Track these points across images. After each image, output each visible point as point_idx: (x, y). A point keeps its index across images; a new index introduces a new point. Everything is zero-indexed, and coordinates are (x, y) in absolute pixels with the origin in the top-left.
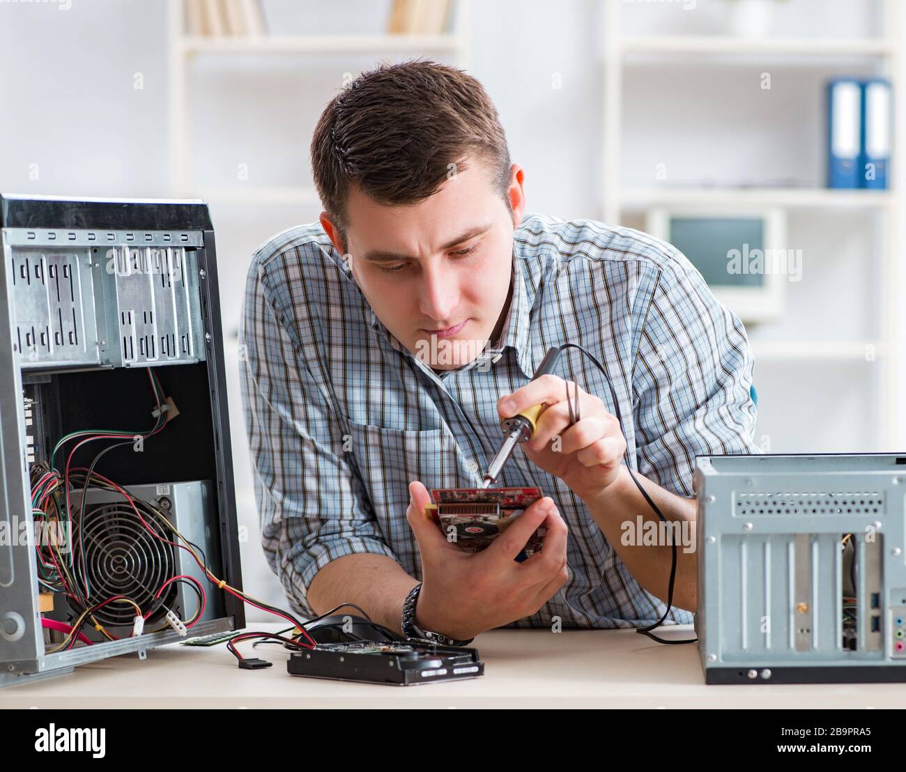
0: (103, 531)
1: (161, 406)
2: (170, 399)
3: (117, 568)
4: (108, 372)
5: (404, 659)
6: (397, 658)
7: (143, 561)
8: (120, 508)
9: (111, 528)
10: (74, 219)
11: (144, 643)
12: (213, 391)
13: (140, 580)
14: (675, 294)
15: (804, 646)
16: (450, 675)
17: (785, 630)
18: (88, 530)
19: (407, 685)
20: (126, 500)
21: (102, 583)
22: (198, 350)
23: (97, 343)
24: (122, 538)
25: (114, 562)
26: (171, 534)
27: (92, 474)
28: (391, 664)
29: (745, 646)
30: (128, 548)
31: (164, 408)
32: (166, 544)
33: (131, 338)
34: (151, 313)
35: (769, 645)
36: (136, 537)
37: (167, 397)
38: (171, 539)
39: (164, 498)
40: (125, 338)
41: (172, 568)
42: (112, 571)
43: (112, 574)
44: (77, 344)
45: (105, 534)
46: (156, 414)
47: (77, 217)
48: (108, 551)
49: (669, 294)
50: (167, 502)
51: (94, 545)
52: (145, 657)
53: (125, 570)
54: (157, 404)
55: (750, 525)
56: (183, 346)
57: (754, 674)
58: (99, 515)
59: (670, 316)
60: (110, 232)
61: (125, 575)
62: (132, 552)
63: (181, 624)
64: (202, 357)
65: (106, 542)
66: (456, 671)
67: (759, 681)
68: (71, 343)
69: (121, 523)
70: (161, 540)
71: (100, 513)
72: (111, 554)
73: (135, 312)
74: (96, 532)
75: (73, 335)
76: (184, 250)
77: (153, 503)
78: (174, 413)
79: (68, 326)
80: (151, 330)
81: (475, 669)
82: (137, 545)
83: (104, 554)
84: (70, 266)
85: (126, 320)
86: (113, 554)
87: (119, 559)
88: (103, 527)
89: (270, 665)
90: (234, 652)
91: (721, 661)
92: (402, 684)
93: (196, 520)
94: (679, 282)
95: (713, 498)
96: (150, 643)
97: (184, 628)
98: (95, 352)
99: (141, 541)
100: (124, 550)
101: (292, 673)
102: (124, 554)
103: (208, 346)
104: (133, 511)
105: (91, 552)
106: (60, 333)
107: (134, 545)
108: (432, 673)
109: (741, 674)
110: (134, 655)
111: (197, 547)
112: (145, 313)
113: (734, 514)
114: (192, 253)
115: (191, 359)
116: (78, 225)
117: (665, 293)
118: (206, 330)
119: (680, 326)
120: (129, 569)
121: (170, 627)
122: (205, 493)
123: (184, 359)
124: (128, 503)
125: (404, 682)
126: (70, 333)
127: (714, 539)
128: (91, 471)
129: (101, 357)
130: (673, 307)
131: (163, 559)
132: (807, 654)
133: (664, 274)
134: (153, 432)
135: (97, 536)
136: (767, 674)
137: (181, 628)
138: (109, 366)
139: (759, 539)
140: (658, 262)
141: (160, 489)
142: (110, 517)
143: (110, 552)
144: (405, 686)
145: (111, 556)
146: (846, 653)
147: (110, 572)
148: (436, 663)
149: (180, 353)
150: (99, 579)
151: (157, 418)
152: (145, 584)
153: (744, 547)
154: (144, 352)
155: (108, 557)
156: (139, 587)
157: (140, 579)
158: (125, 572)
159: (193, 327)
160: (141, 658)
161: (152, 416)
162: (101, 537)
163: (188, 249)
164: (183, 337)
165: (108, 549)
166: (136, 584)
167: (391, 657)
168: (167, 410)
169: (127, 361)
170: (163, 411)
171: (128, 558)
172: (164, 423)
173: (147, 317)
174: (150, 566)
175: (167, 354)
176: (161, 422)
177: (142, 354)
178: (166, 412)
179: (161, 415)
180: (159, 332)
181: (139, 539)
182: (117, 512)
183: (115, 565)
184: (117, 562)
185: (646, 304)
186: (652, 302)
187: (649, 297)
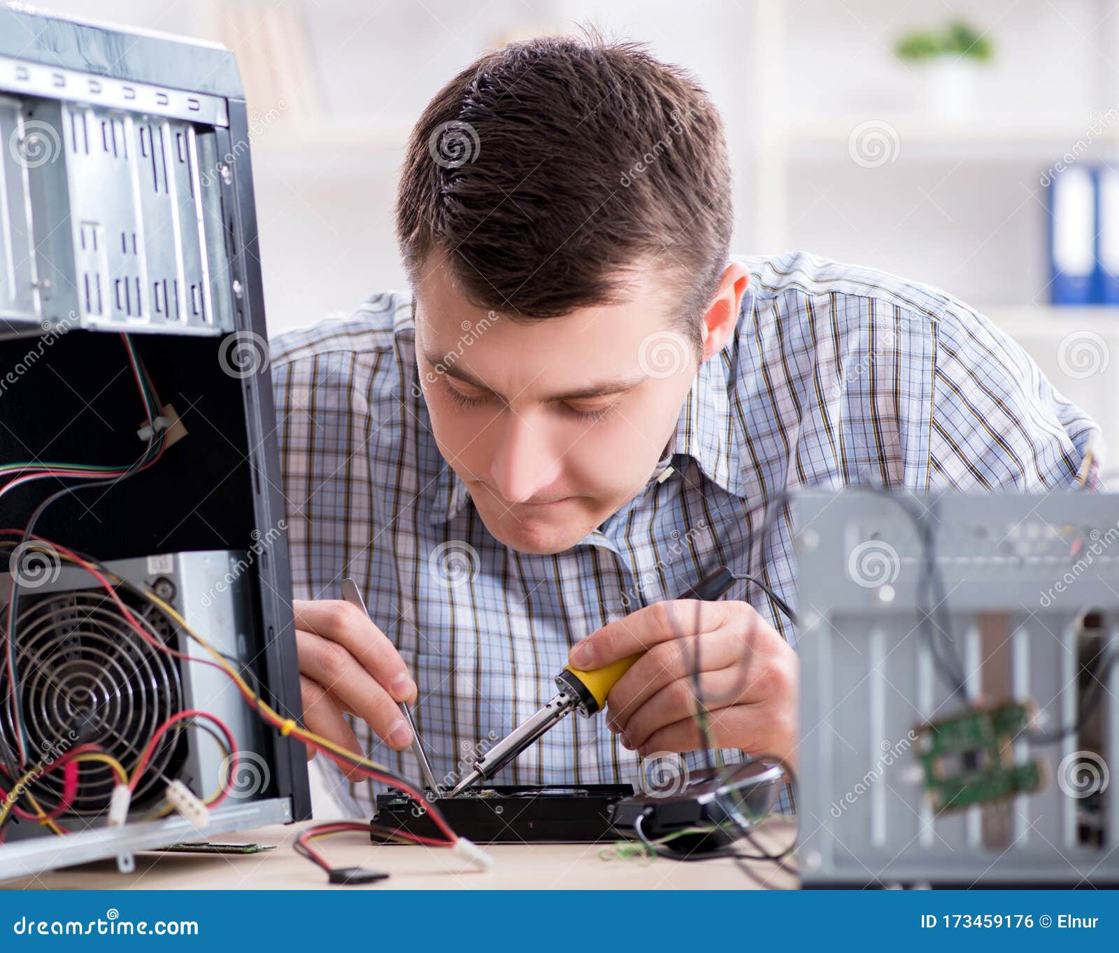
0: (52, 643)
1: (153, 419)
2: (170, 409)
7: (125, 696)
8: (81, 601)
9: (65, 636)
12: (248, 387)
13: (119, 730)
14: (968, 353)
20: (96, 584)
21: (51, 738)
22: (219, 311)
24: (86, 655)
25: (72, 700)
30: (97, 673)
31: (160, 422)
33: (98, 276)
34: (134, 235)
36: (112, 651)
37: (164, 405)
39: (162, 579)
40: (86, 275)
42: (68, 716)
43: (67, 721)
45: (54, 649)
46: (145, 433)
48: (61, 679)
49: (960, 355)
50: (167, 586)
51: (35, 669)
53: (92, 713)
54: (145, 417)
56: (194, 304)
58: (44, 615)
59: (969, 388)
61: (92, 722)
62: (105, 680)
63: (198, 805)
64: (228, 326)
65: (58, 663)
69: (86, 627)
71: (46, 609)
72: (67, 684)
74: (38, 645)
76: (191, 132)
77: (142, 588)
78: (177, 431)
80: (134, 266)
82: (113, 667)
83: (53, 686)
85: (89, 242)
86: (70, 685)
87: (81, 693)
88: (50, 635)
93: (220, 621)
94: (971, 335)
97: (204, 810)
99: (121, 660)
100: (89, 676)
102: (89, 683)
103: (237, 304)
104: (104, 604)
105: (29, 682)
107: (108, 666)
112: (123, 235)
114: (207, 138)
115: (206, 328)
117: (952, 354)
118: (234, 275)
119: (989, 402)
120: (100, 712)
123: (195, 325)
124: (104, 590)
128: (28, 533)
130: (971, 373)
131: (161, 692)
133: (942, 326)
134: (138, 467)
135: (41, 651)
140: (928, 308)
141: (156, 565)
142: (64, 618)
143: (64, 681)
145: (66, 688)
147: (63, 716)
150: (45, 730)
151: (146, 443)
152: (129, 738)
154: (123, 305)
155: (62, 690)
156: (117, 744)
159: (210, 270)
160: (123, 869)
161: (137, 437)
162: (48, 654)
163: (199, 127)
164: (193, 287)
165: (61, 676)
168: (164, 427)
170: (158, 429)
171: (99, 692)
172: (159, 453)
173: (126, 243)
174: (138, 707)
175: (163, 313)
176: (153, 449)
177: (119, 307)
178: (164, 429)
179: (154, 436)
180: (150, 273)
181: (116, 655)
182: (76, 608)
183: (73, 704)
184: (76, 698)
185: (928, 377)
186: (937, 371)
187: (929, 365)
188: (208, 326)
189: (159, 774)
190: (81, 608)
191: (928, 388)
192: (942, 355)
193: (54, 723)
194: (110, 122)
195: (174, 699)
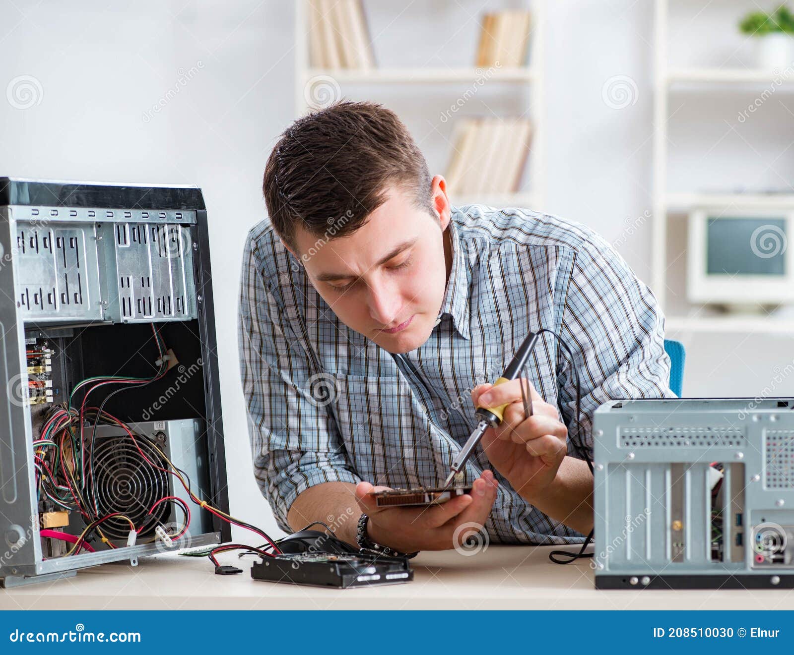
0: (111, 460)
1: (163, 356)
2: (171, 351)
3: (123, 490)
4: (109, 326)
5: (344, 567)
6: (337, 565)
7: (143, 485)
8: (126, 441)
9: (119, 456)
10: (76, 199)
11: (135, 552)
12: (204, 344)
14: (590, 271)
15: (678, 557)
16: (383, 580)
17: (663, 543)
18: (99, 459)
19: (345, 588)
20: (128, 434)
21: (111, 503)
22: (192, 309)
23: (100, 303)
24: (128, 466)
25: (120, 486)
26: (166, 464)
27: (102, 413)
28: (332, 570)
29: (629, 557)
30: (131, 474)
31: (166, 358)
32: (162, 472)
33: (129, 298)
34: (148, 278)
35: (649, 556)
36: (138, 465)
37: (168, 349)
38: (166, 468)
39: (160, 433)
40: (124, 299)
41: (167, 490)
42: (118, 493)
43: (119, 496)
44: (81, 303)
45: (113, 462)
46: (159, 363)
47: (78, 198)
48: (115, 476)
49: (586, 271)
50: (163, 435)
51: (104, 471)
52: (137, 564)
53: (129, 492)
54: (159, 355)
55: (632, 455)
56: (178, 306)
57: (635, 581)
58: (108, 447)
59: (587, 290)
60: (109, 210)
61: (129, 496)
62: (135, 478)
64: (195, 315)
65: (114, 469)
66: (388, 577)
67: (640, 586)
68: (76, 302)
69: (128, 453)
70: (159, 469)
71: (109, 445)
73: (134, 278)
74: (106, 460)
75: (78, 296)
77: (151, 437)
78: (173, 361)
79: (73, 289)
80: (149, 292)
81: (405, 575)
82: (138, 471)
83: (112, 479)
84: (76, 238)
85: (125, 283)
86: (119, 479)
87: (124, 483)
88: (112, 456)
89: (241, 571)
90: (213, 560)
91: (608, 569)
92: (340, 587)
93: (188, 450)
94: (594, 260)
95: (601, 433)
96: (141, 553)
98: (99, 311)
99: (142, 469)
100: (129, 476)
101: (254, 578)
102: (128, 479)
103: (199, 306)
104: (133, 442)
105: (101, 477)
106: (66, 293)
107: (136, 471)
108: (366, 578)
109: (624, 581)
110: (126, 563)
111: (184, 473)
112: (143, 278)
113: (618, 446)
115: (185, 317)
116: (79, 203)
117: (581, 271)
118: (198, 293)
119: (596, 298)
120: (132, 492)
122: (197, 429)
123: (178, 316)
124: (129, 436)
125: (342, 585)
126: (76, 294)
127: (601, 467)
128: (101, 410)
129: (104, 315)
130: (590, 282)
132: (679, 564)
133: (579, 255)
134: (155, 379)
135: (107, 463)
136: (646, 581)
138: (109, 322)
139: (640, 467)
140: (573, 245)
141: (157, 426)
142: (117, 448)
143: (117, 477)
144: (343, 588)
145: (118, 481)
146: (715, 564)
147: (117, 493)
148: (372, 570)
149: (175, 311)
150: (108, 500)
151: (159, 367)
152: (145, 504)
153: (629, 474)
154: (142, 310)
155: (115, 481)
156: (140, 506)
157: (141, 500)
158: (129, 495)
159: (187, 290)
160: (133, 564)
161: (156, 364)
162: (110, 465)
163: (184, 225)
164: (178, 299)
165: (115, 475)
166: (138, 504)
167: (332, 564)
168: (168, 359)
169: (125, 318)
170: (165, 360)
171: (131, 482)
172: (165, 371)
173: (145, 282)
174: (149, 490)
175: (162, 312)
176: (162, 370)
177: (140, 312)
178: (167, 362)
179: (163, 364)
180: (156, 294)
181: (140, 467)
182: (124, 444)
183: (121, 488)
184: (122, 485)
185: (566, 282)
186: (571, 279)
187: (568, 275)
189: (158, 520)
190: (126, 444)
191: (565, 287)
193: (112, 496)
194: (137, 227)
195: (165, 487)
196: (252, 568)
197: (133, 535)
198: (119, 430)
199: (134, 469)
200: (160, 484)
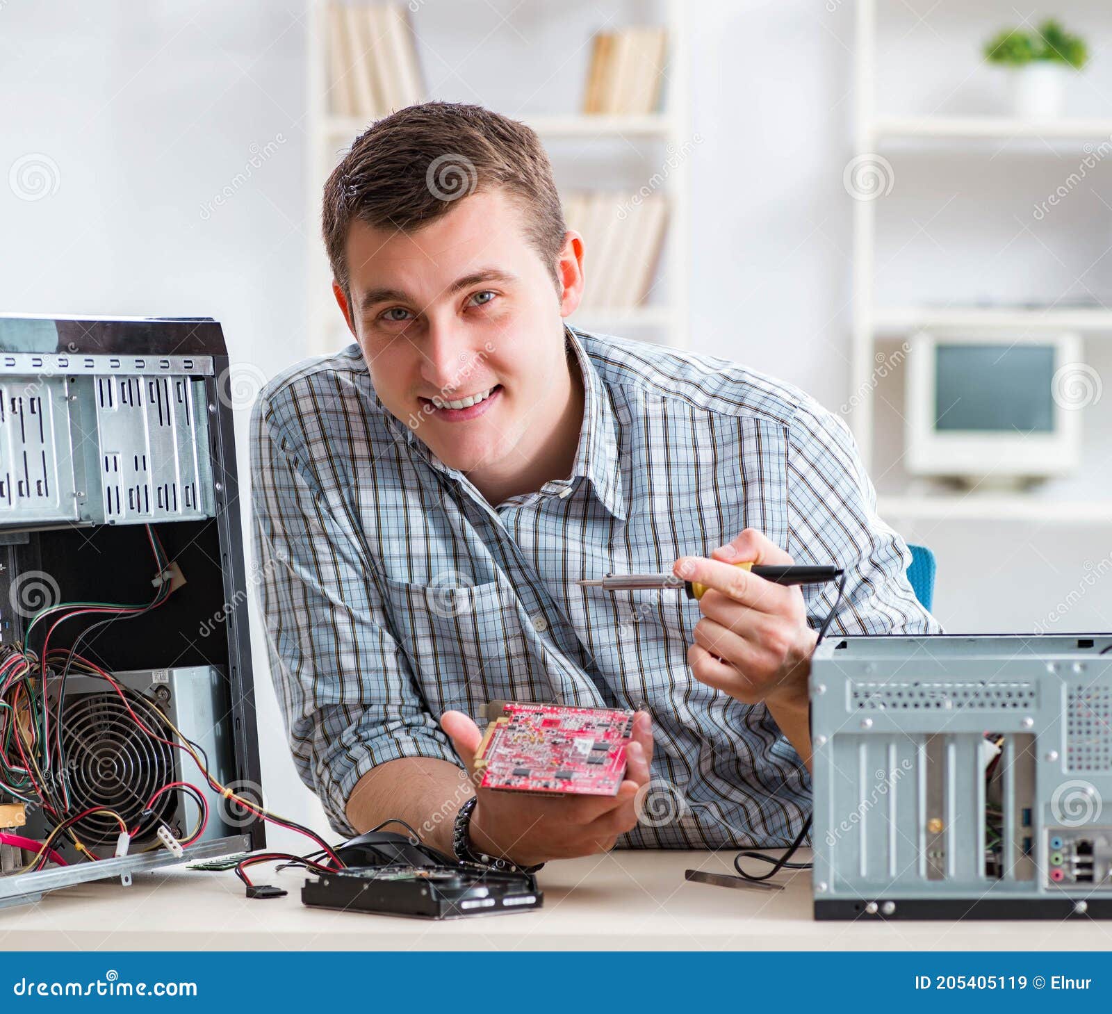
0: (88, 728)
1: (163, 572)
2: (175, 565)
3: (105, 773)
4: (87, 530)
5: (441, 887)
6: (431, 885)
7: (136, 765)
8: (110, 700)
9: (100, 722)
11: (130, 865)
12: (225, 555)
14: (811, 450)
15: (938, 873)
16: (499, 907)
17: (914, 854)
18: (70, 727)
19: (443, 919)
20: (114, 690)
21: (87, 792)
22: (207, 502)
23: (74, 495)
24: (113, 737)
25: (101, 766)
26: (169, 732)
27: (74, 657)
28: (424, 892)
29: (864, 873)
30: (118, 749)
31: (167, 575)
32: (164, 745)
33: (117, 488)
34: (144, 458)
35: (893, 871)
36: (128, 735)
37: (171, 563)
38: (170, 738)
39: (161, 687)
40: (109, 489)
41: (172, 774)
43: (99, 781)
44: (47, 495)
45: (91, 731)
46: (157, 582)
48: (94, 752)
50: (165, 690)
51: (77, 744)
52: (130, 882)
53: (115, 775)
54: (158, 571)
55: (869, 722)
56: (187, 498)
57: (874, 907)
58: (84, 708)
59: (812, 477)
60: (88, 357)
61: (115, 782)
62: (123, 753)
63: (176, 843)
64: (212, 512)
65: (91, 741)
66: (506, 902)
67: (880, 916)
68: (40, 494)
69: (111, 717)
70: (159, 740)
71: (84, 705)
72: (97, 756)
73: (123, 457)
74: (80, 728)
75: (42, 485)
76: (189, 380)
77: (147, 692)
78: (180, 581)
79: (36, 474)
80: (144, 478)
81: (531, 900)
82: (128, 744)
83: (89, 756)
84: (39, 399)
85: (111, 465)
86: (100, 756)
87: (107, 762)
88: (88, 722)
89: (285, 893)
90: (243, 876)
91: (832, 891)
92: (436, 918)
93: (203, 714)
94: (813, 434)
95: (823, 688)
96: (137, 867)
97: (180, 848)
98: (72, 505)
99: (134, 740)
100: (113, 751)
101: (307, 904)
102: (113, 755)
103: (218, 498)
104: (121, 702)
105: (73, 753)
106: (25, 481)
107: (126, 744)
108: (475, 904)
109: (857, 908)
110: (116, 880)
111: (198, 747)
112: (136, 457)
113: (849, 708)
114: (201, 384)
115: (196, 515)
118: (217, 478)
120: (120, 775)
121: (162, 846)
122: (215, 681)
123: (189, 514)
124: (116, 692)
125: (439, 915)
126: (39, 482)
127: (824, 739)
128: (73, 652)
129: (80, 513)
130: (813, 466)
133: (792, 430)
134: (152, 606)
135: (82, 732)
136: (890, 908)
137: (175, 847)
138: (88, 523)
139: (881, 740)
140: (781, 416)
141: (157, 676)
142: (98, 710)
143: (98, 752)
144: (441, 919)
145: (97, 759)
146: (990, 883)
147: (97, 777)
148: (482, 892)
149: (183, 507)
150: (84, 787)
151: (158, 588)
152: (139, 793)
153: (863, 750)
154: (135, 505)
155: (94, 760)
156: (131, 796)
157: (132, 787)
158: (115, 779)
159: (200, 475)
160: (124, 883)
161: (152, 585)
162: (85, 735)
163: (195, 378)
164: (187, 487)
165: (94, 750)
166: (128, 793)
167: (423, 884)
168: (170, 577)
169: (111, 518)
170: (166, 579)
171: (118, 761)
172: (167, 595)
173: (139, 463)
174: (145, 771)
175: (165, 508)
176: (162, 593)
177: (132, 508)
178: (170, 581)
179: (163, 584)
180: (154, 482)
181: (131, 737)
182: (106, 704)
183: (102, 769)
184: (104, 765)
185: (783, 469)
186: (789, 464)
187: (783, 460)
188: (198, 514)
189: (158, 818)
190: (110, 704)
191: (784, 477)
192: (792, 452)
193: (89, 781)
194: (128, 382)
195: (169, 768)
196: (302, 889)
197: (124, 839)
198: (100, 682)
199: (123, 742)
200: (161, 763)
